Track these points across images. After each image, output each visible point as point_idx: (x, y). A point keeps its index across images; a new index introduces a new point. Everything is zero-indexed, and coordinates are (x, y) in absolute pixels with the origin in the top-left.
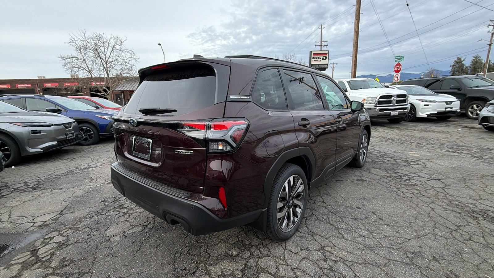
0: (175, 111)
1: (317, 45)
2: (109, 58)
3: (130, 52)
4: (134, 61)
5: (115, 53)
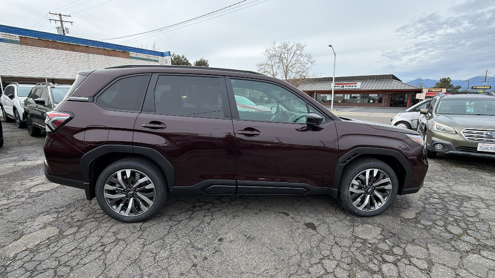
2: (289, 63)
3: (308, 56)
4: (310, 64)
5: (295, 58)
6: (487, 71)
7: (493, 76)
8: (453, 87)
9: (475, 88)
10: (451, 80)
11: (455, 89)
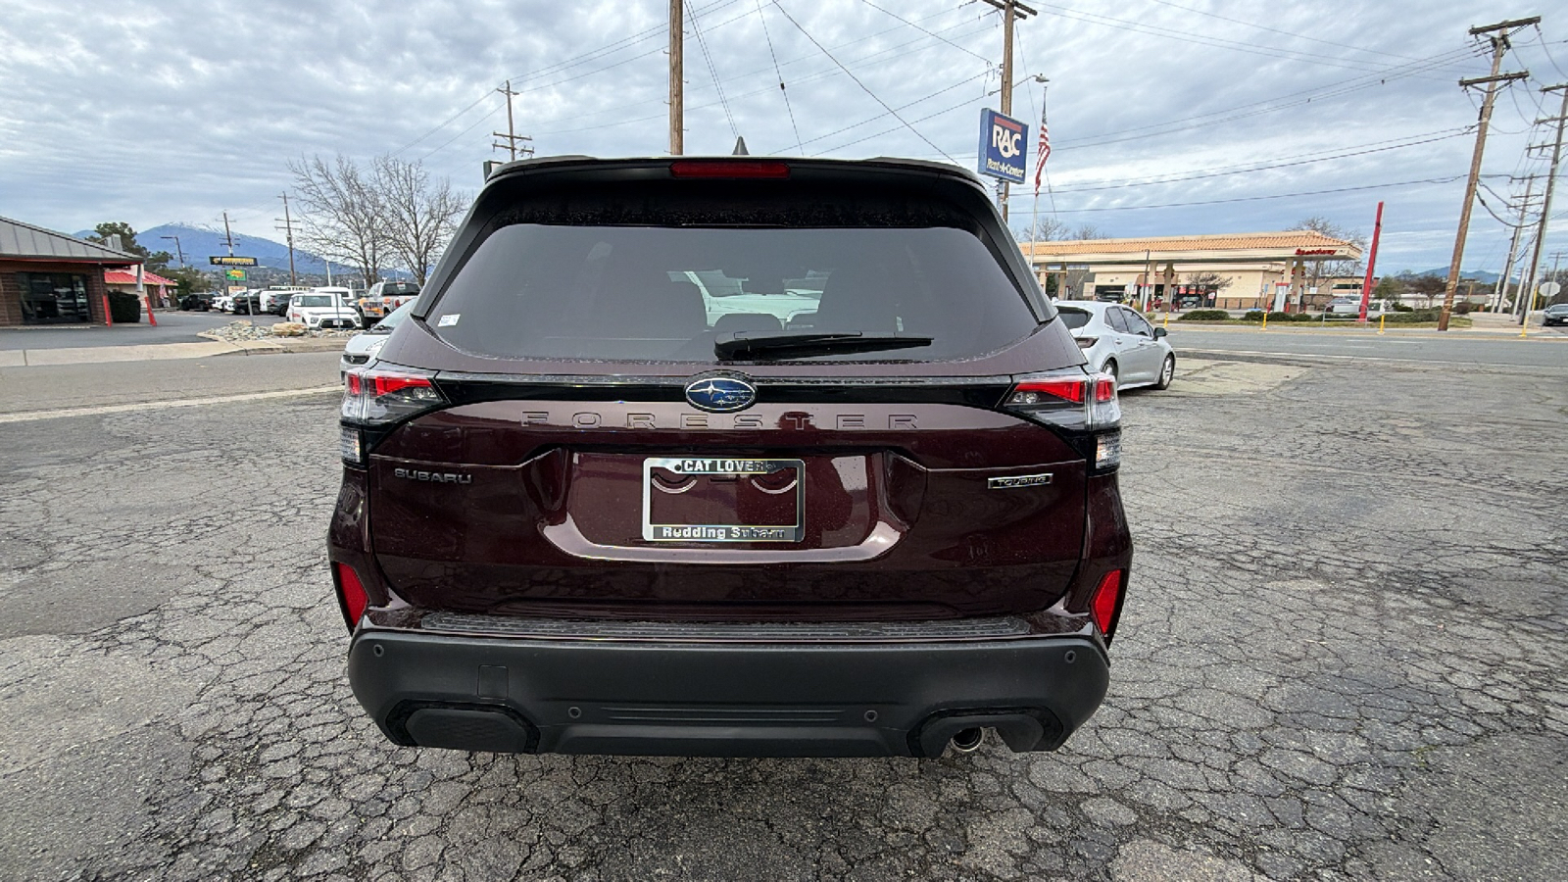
0: (926, 342)
1: (498, 144)
6: (225, 215)
7: (205, 227)
8: (148, 254)
9: (220, 263)
10: (134, 231)
11: (154, 260)
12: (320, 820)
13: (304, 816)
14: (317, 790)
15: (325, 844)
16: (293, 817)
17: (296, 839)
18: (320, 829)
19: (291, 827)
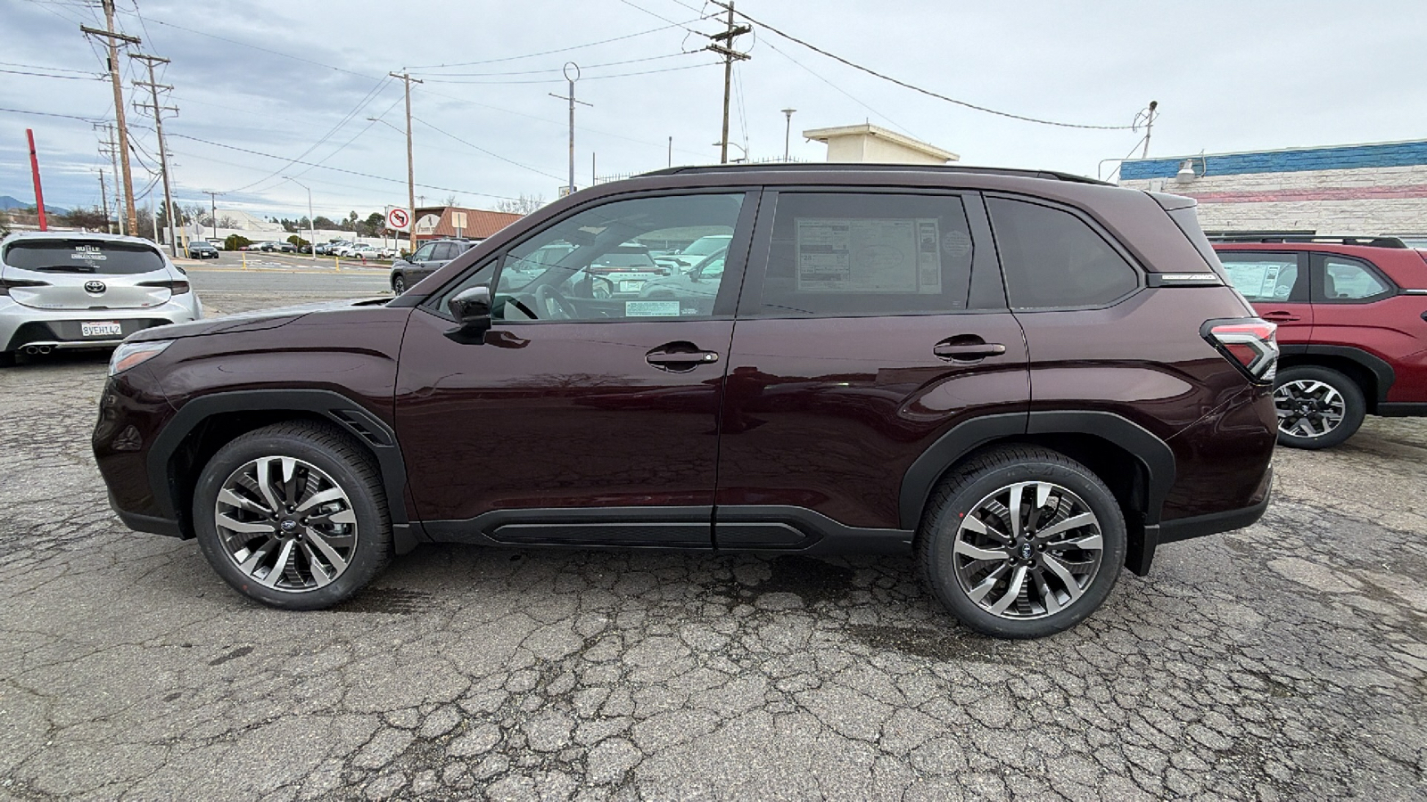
12: (1230, 678)
13: (1238, 688)
14: (1214, 691)
15: (1240, 668)
16: (1245, 692)
17: (1253, 682)
18: (1235, 676)
19: (1251, 689)
